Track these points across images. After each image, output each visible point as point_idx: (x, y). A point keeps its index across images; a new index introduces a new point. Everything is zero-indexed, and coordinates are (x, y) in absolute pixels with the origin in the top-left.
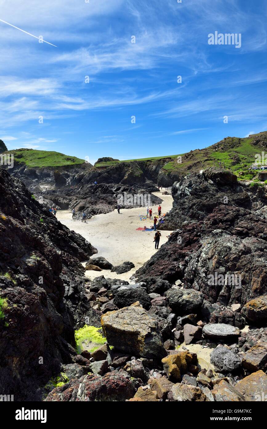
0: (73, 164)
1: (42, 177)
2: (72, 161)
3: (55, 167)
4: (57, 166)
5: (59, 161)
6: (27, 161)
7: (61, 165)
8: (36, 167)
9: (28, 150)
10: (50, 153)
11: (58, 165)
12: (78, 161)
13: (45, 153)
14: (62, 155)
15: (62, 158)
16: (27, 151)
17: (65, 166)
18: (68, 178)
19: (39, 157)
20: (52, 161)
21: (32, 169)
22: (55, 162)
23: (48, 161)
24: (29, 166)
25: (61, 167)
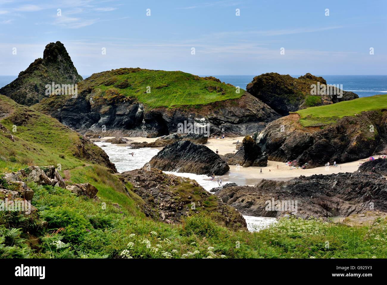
0: (223, 98)
1: (173, 125)
2: (219, 92)
3: (194, 106)
4: (198, 105)
5: (197, 93)
6: (139, 94)
7: (203, 102)
8: (161, 107)
9: (134, 71)
10: (174, 76)
11: (198, 102)
12: (230, 92)
13: (165, 75)
14: (196, 79)
15: (199, 85)
16: (134, 74)
17: (211, 104)
18: (220, 126)
19: (158, 85)
20: (184, 92)
21: (154, 110)
22: (190, 94)
23: (176, 93)
24: (146, 105)
25: (205, 105)
